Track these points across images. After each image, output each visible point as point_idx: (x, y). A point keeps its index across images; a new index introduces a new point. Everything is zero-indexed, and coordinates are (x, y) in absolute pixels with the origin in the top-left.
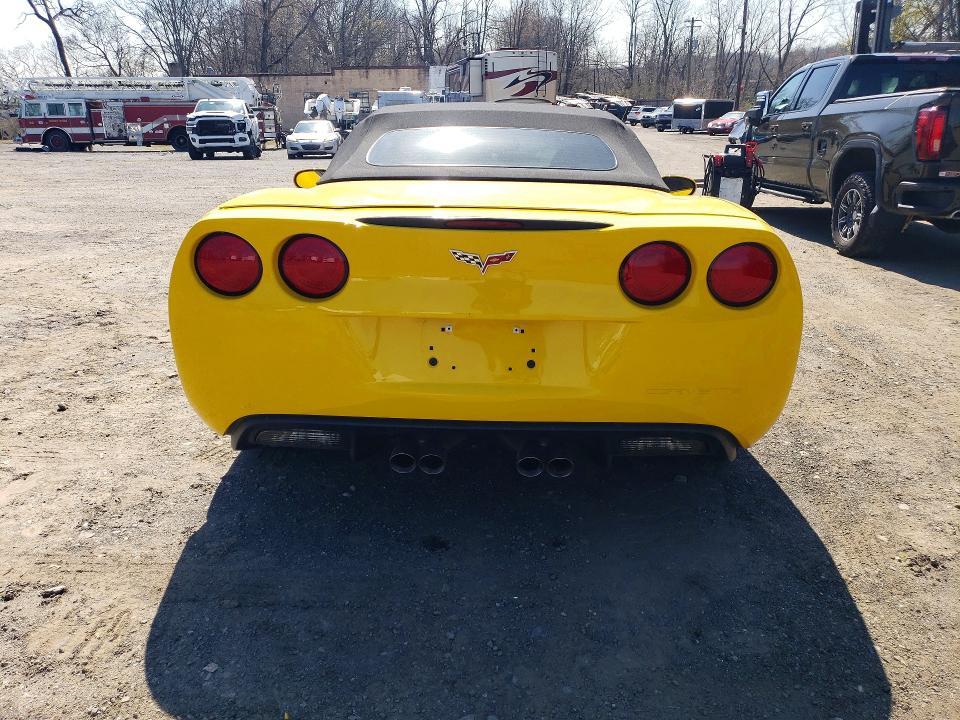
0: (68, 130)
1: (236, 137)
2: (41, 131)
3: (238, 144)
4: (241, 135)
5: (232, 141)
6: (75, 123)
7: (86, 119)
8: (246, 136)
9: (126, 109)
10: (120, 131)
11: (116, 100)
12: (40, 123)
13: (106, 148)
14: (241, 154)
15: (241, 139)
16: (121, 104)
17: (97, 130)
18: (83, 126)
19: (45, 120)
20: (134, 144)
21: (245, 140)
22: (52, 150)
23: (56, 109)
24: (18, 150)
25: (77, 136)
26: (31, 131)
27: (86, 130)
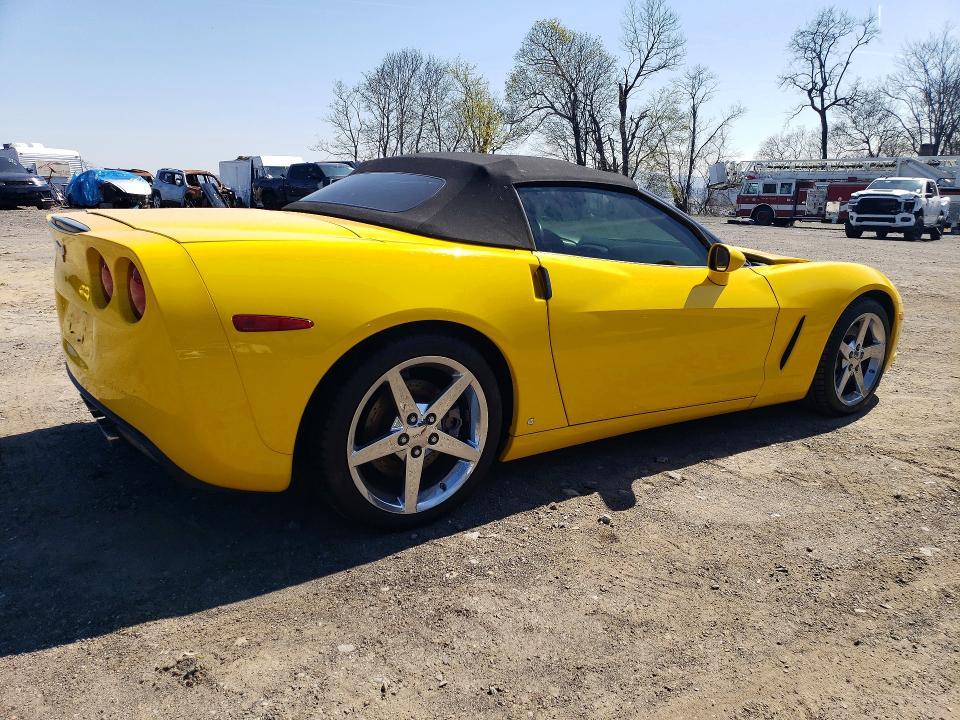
0: (775, 207)
1: (898, 217)
2: (752, 207)
3: (899, 223)
4: (906, 215)
5: (893, 220)
6: (782, 200)
7: (792, 198)
8: (912, 217)
9: (830, 189)
10: (820, 209)
11: (824, 180)
12: (754, 200)
13: (805, 224)
14: (902, 235)
15: (904, 220)
16: (827, 184)
17: (800, 208)
18: (789, 203)
19: (759, 197)
20: (830, 221)
21: (909, 220)
22: (757, 223)
23: (770, 188)
24: (730, 222)
25: (780, 212)
26: (744, 206)
27: (789, 207)
